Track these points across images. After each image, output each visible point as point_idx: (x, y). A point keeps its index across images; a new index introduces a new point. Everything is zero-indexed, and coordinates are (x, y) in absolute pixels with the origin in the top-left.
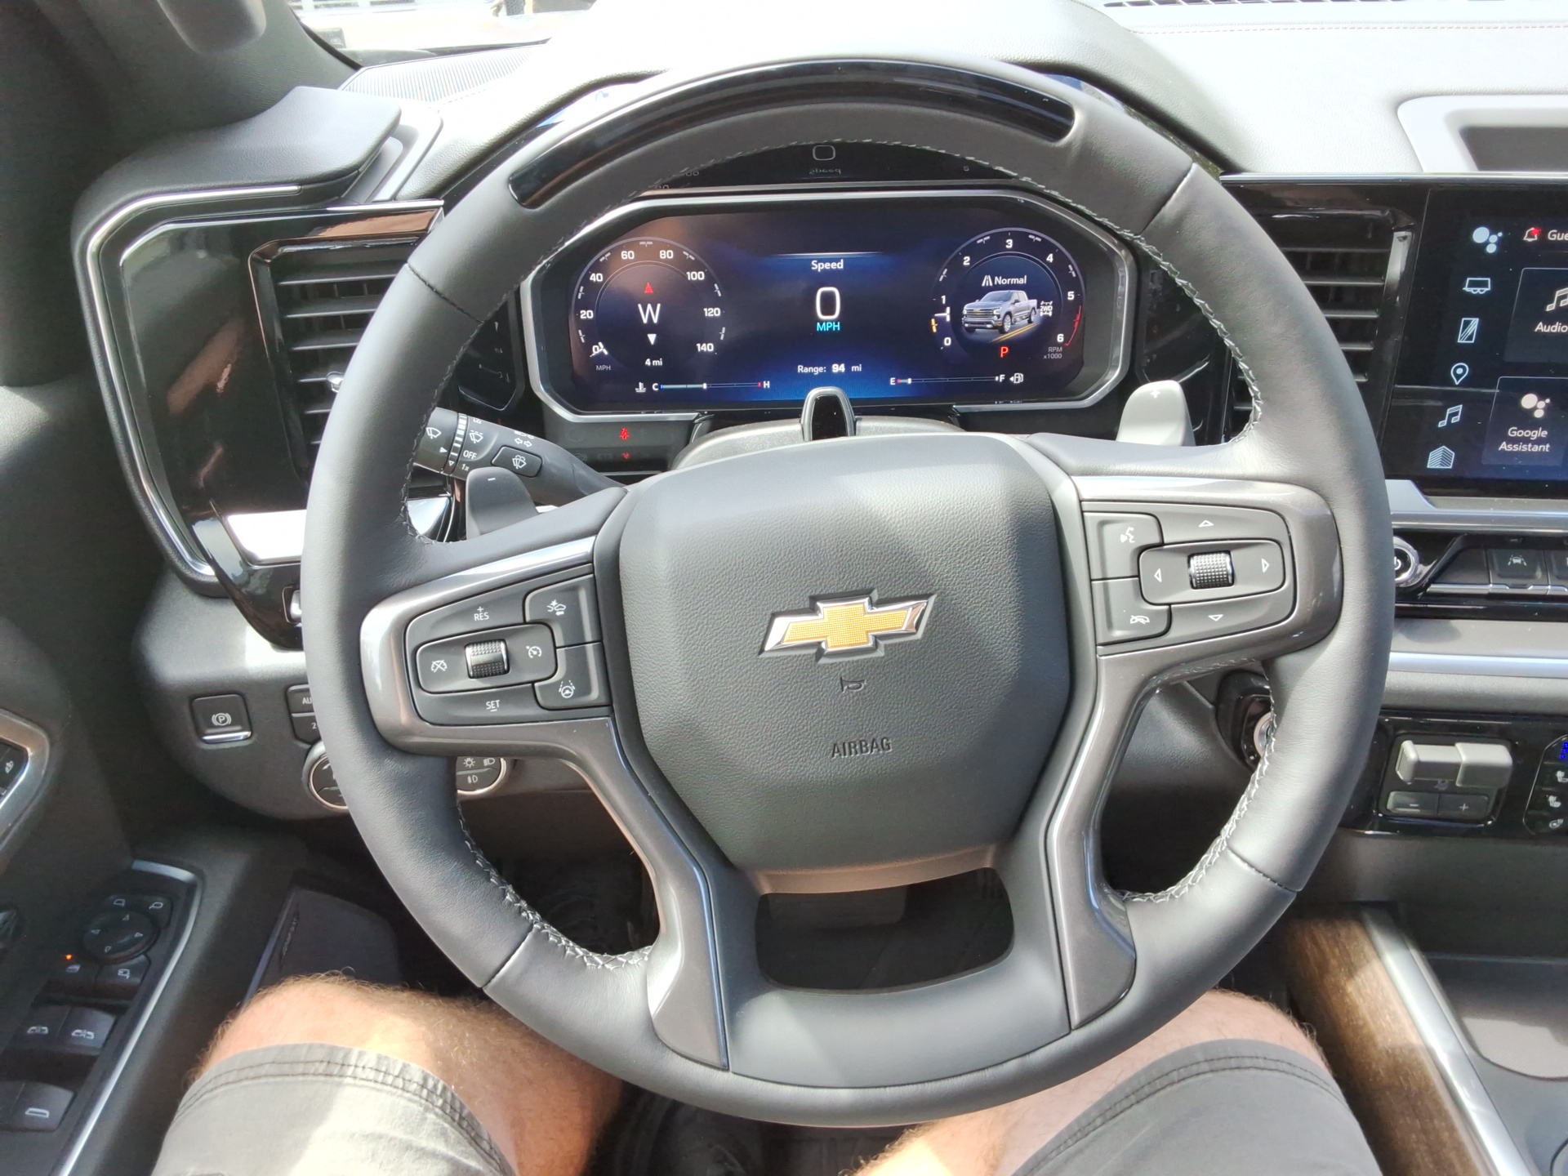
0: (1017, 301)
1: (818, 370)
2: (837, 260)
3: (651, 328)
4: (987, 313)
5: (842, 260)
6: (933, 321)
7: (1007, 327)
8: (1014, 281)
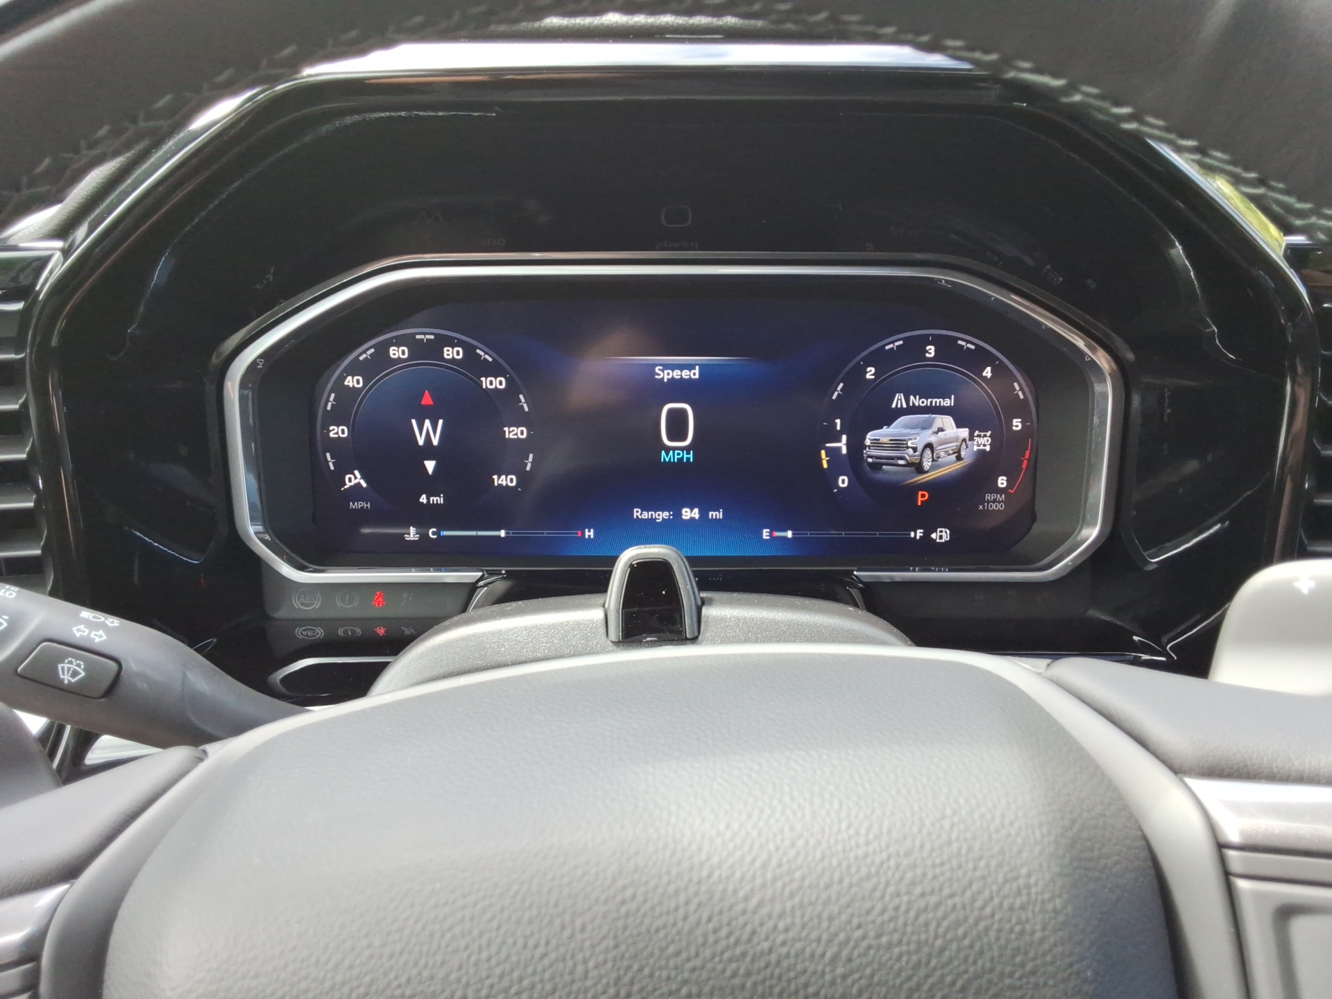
0: (941, 430)
1: (662, 516)
2: (690, 367)
3: (429, 451)
5: (697, 367)
6: (823, 452)
7: (927, 464)
8: (937, 401)
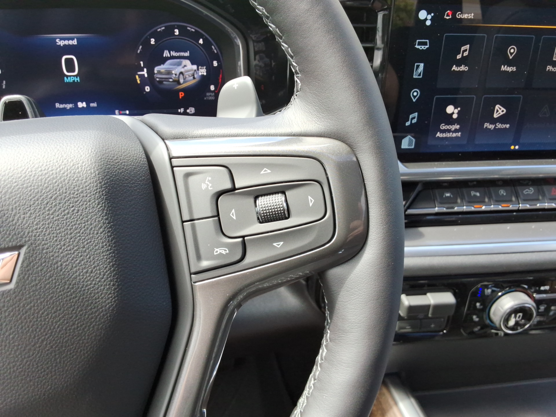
0: (185, 66)
1: (69, 106)
2: (72, 39)
4: (169, 73)
5: (75, 39)
6: (137, 77)
7: (181, 81)
8: (182, 54)
